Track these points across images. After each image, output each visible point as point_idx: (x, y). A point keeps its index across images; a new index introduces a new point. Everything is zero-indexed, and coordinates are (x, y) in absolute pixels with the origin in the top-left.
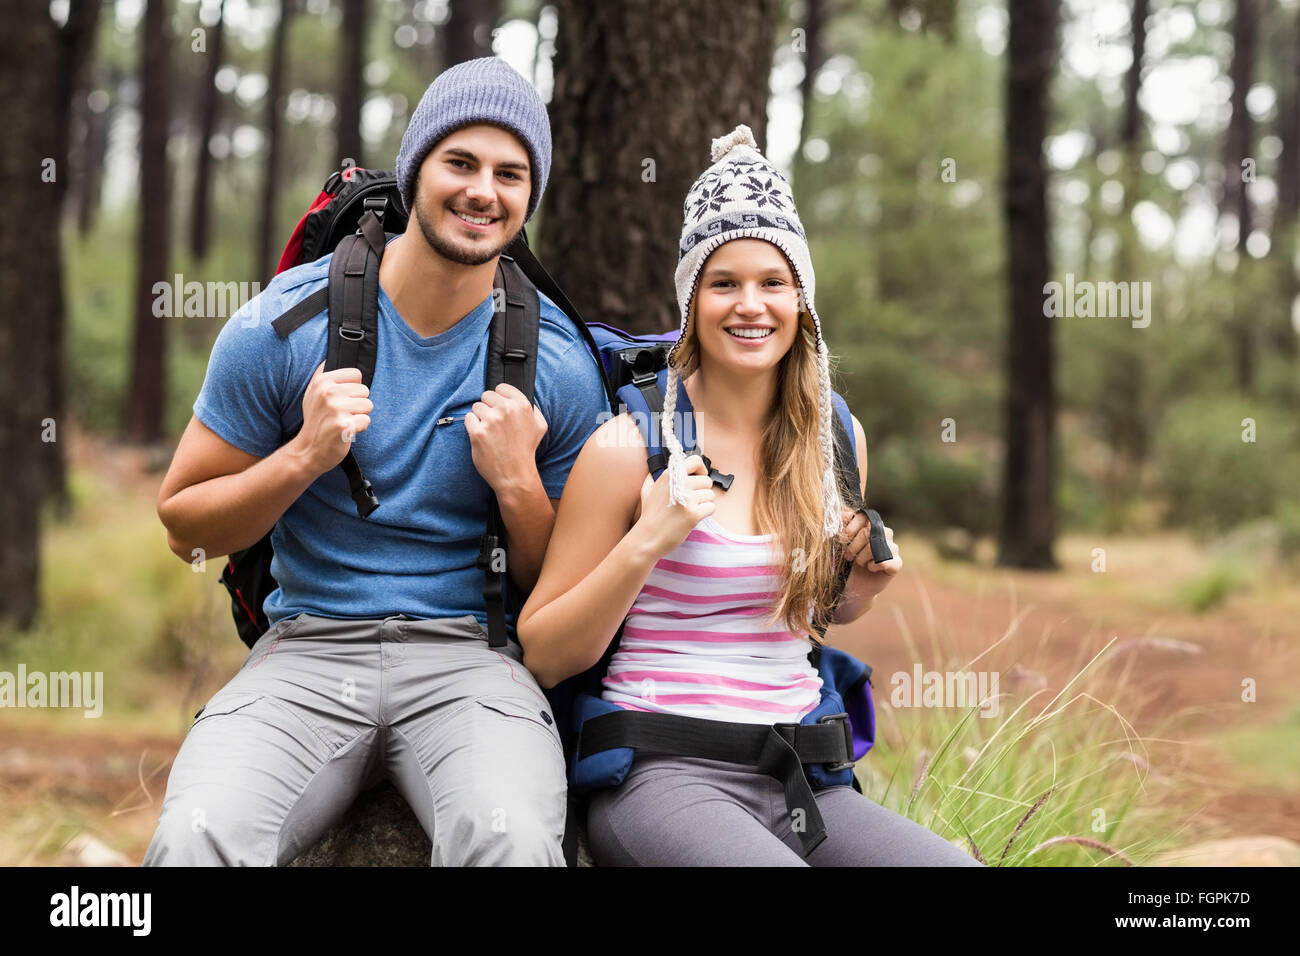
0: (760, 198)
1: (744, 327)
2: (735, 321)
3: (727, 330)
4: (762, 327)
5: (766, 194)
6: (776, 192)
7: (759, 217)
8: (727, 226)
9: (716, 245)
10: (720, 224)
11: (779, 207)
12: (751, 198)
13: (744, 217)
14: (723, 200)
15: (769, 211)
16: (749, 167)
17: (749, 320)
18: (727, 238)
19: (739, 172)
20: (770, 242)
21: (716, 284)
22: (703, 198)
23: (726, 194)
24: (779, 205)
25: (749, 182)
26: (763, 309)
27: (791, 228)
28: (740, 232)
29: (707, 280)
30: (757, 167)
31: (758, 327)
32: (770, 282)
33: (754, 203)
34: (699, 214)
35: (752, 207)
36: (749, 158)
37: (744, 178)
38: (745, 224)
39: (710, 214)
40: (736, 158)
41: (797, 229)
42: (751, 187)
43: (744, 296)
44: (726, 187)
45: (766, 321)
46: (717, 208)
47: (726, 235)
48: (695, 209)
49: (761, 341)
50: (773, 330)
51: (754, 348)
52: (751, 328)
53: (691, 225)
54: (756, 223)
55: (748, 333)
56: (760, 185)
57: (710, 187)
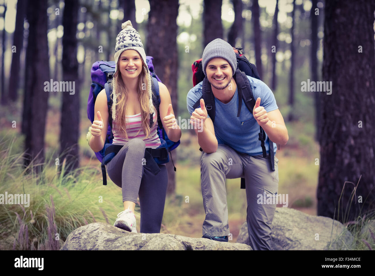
0: (132, 39)
1: (130, 69)
2: (127, 68)
3: (126, 70)
4: (134, 69)
5: (134, 38)
6: (136, 37)
7: (132, 44)
8: (125, 46)
9: (123, 51)
10: (124, 46)
11: (137, 41)
12: (130, 40)
13: (129, 44)
14: (124, 40)
15: (135, 42)
16: (130, 31)
17: (131, 68)
18: (125, 49)
19: (128, 33)
20: (135, 50)
21: (123, 60)
22: (120, 39)
23: (125, 39)
24: (137, 40)
25: (130, 36)
26: (134, 65)
27: (140, 46)
28: (128, 48)
29: (121, 59)
30: (132, 31)
31: (133, 69)
32: (135, 59)
33: (131, 41)
34: (119, 43)
35: (131, 42)
36: (130, 29)
37: (129, 35)
38: (129, 46)
39: (121, 43)
40: (127, 29)
41: (141, 46)
42: (130, 37)
43: (129, 62)
44: (125, 37)
45: (135, 67)
46: (123, 42)
47: (125, 48)
48: (118, 42)
49: (133, 72)
50: (136, 69)
51: (132, 73)
52: (131, 69)
53: (117, 46)
54: (131, 46)
55: (131, 70)
56: (132, 36)
57: (121, 37)
